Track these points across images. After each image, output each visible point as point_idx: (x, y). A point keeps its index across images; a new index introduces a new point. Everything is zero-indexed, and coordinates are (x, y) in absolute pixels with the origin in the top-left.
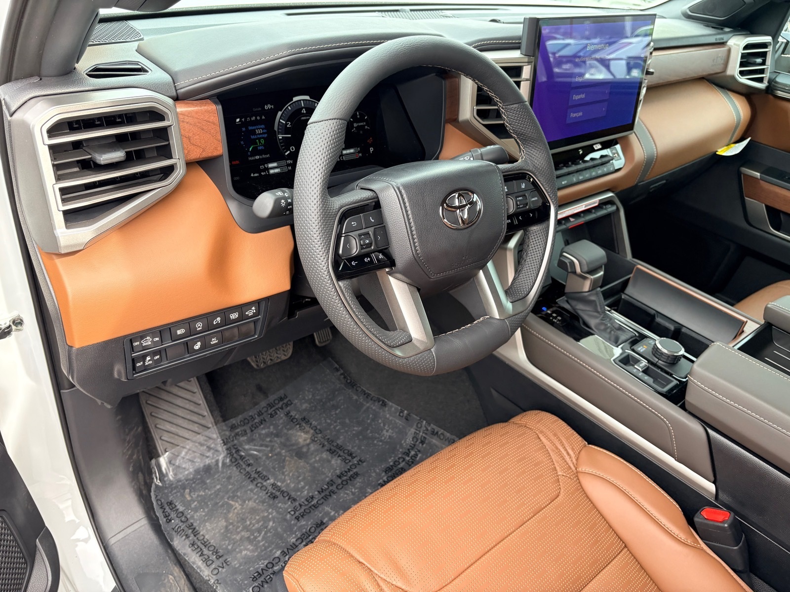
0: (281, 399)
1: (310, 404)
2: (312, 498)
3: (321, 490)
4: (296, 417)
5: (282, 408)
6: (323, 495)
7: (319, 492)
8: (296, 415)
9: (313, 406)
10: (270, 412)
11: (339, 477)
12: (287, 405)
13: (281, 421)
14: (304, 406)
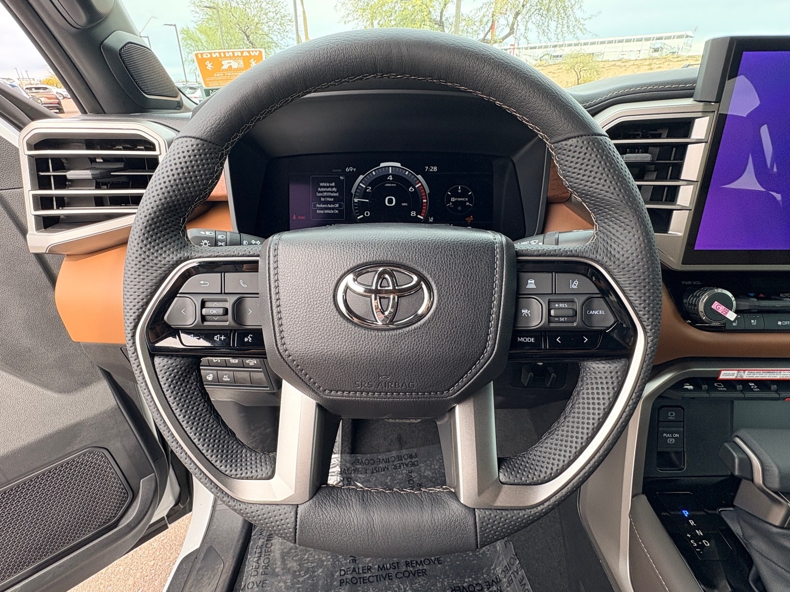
0: (411, 457)
1: (433, 474)
2: (369, 569)
3: (381, 567)
4: (414, 480)
5: (407, 465)
6: (381, 572)
7: (379, 567)
8: (415, 478)
9: (434, 477)
10: (396, 463)
11: (407, 564)
12: (413, 465)
13: (400, 477)
14: (428, 473)
